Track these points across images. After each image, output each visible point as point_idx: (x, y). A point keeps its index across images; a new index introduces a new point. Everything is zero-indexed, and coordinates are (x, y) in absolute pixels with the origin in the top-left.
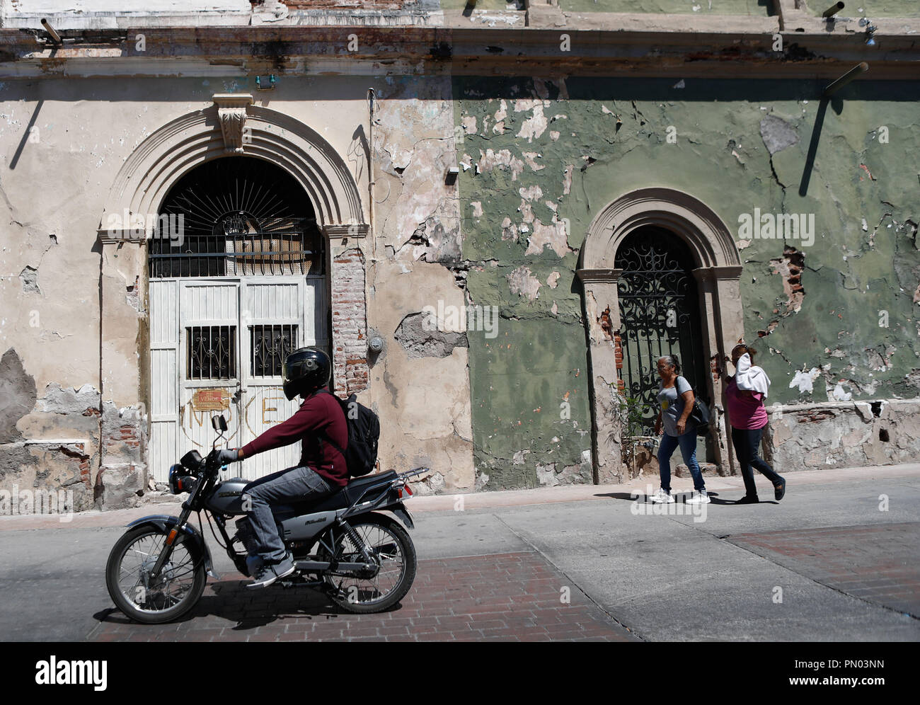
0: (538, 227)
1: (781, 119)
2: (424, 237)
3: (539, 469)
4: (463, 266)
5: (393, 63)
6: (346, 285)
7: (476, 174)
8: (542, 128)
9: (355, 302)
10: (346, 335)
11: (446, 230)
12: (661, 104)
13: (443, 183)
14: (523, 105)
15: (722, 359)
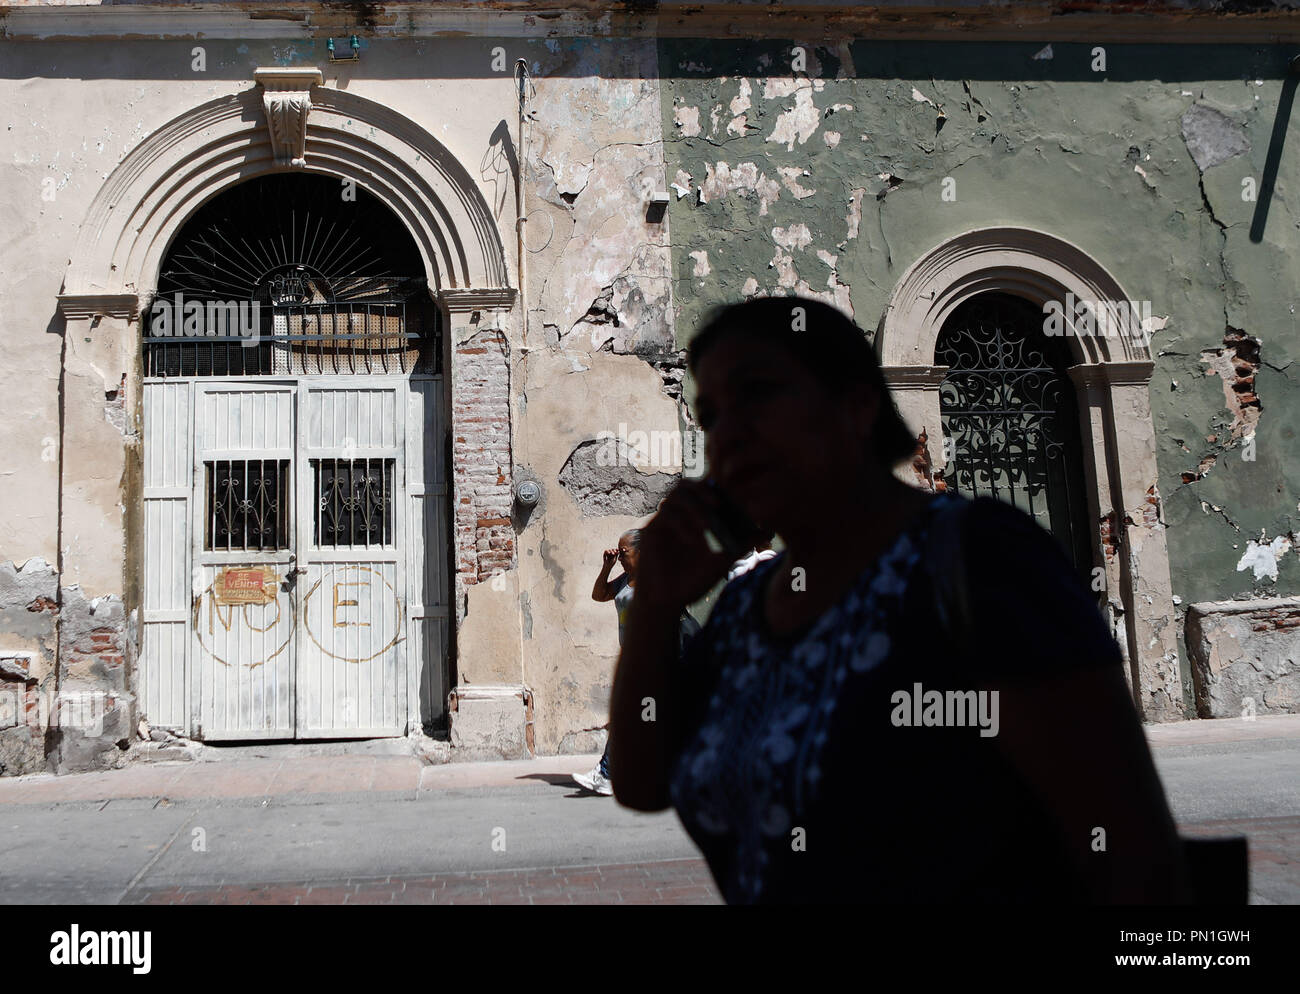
1: (1218, 112)
2: (610, 310)
4: (676, 360)
5: (558, 16)
6: (477, 392)
7: (699, 204)
8: (810, 126)
9: (493, 420)
10: (476, 477)
11: (649, 299)
12: (1012, 86)
13: (642, 219)
14: (779, 87)
15: (1120, 520)
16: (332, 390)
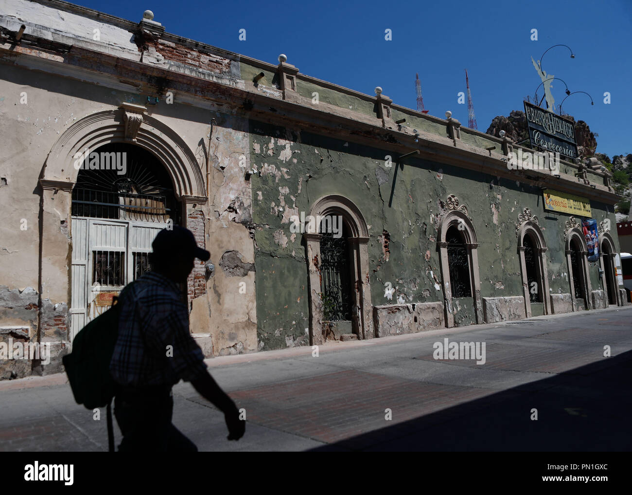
0: (287, 209)
1: (383, 169)
2: (234, 208)
3: (287, 338)
4: (253, 226)
5: (222, 105)
7: (260, 176)
8: (289, 156)
11: (245, 205)
12: (339, 153)
13: (244, 179)
14: (282, 142)
15: (360, 282)
16: (141, 227)
